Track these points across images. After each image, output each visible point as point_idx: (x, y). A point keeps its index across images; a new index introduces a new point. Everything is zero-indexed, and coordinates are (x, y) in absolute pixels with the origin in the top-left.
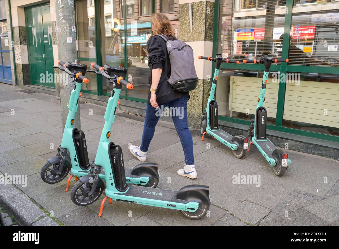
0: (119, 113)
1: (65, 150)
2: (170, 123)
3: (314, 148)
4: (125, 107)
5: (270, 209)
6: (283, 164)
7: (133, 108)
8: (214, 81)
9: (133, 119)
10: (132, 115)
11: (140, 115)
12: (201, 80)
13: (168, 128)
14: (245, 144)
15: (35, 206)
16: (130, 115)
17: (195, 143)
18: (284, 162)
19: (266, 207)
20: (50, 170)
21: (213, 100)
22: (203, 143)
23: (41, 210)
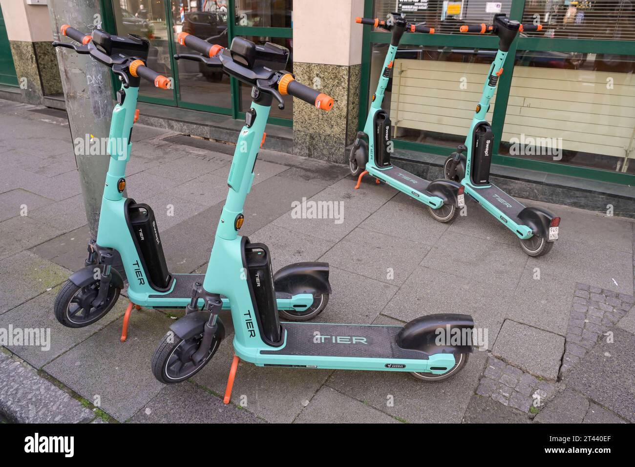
0: (169, 136)
1: (109, 251)
2: (280, 153)
3: (564, 193)
4: (181, 123)
5: (561, 335)
6: (551, 237)
7: (198, 126)
8: (385, 70)
9: (204, 148)
10: (197, 139)
11: (213, 139)
12: (343, 68)
13: (280, 164)
14: (459, 197)
15: (56, 392)
16: (194, 139)
17: (347, 194)
18: (553, 233)
19: (552, 332)
20: (77, 300)
21: (381, 109)
22: (361, 194)
23: (76, 402)
